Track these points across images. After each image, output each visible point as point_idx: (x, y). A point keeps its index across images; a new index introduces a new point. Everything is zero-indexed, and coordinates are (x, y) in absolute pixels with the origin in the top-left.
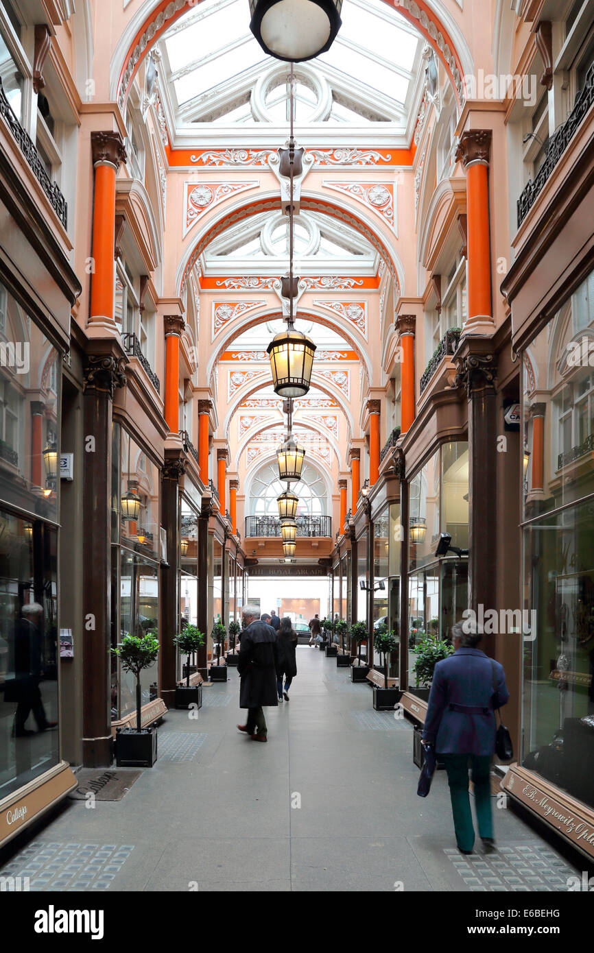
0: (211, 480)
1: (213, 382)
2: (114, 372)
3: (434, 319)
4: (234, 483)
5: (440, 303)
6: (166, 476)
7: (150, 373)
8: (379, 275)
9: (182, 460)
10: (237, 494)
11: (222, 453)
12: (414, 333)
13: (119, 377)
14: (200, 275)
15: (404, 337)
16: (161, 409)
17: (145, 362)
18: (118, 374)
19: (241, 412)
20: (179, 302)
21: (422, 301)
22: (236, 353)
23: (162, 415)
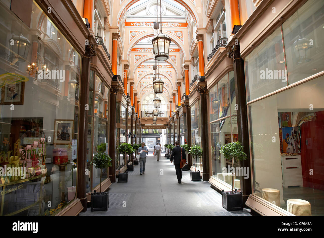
0: (128, 93)
1: (129, 58)
2: (92, 50)
3: (210, 36)
4: (136, 94)
5: (213, 29)
6: (112, 92)
7: (107, 53)
8: (187, 22)
9: (118, 86)
10: (137, 98)
11: (132, 83)
12: (203, 40)
13: (94, 52)
14: (125, 21)
15: (199, 42)
16: (111, 66)
17: (105, 48)
18: (94, 51)
19: (138, 69)
20: (117, 28)
21: (206, 29)
22: (137, 49)
23: (111, 68)
